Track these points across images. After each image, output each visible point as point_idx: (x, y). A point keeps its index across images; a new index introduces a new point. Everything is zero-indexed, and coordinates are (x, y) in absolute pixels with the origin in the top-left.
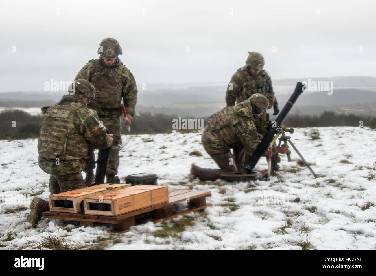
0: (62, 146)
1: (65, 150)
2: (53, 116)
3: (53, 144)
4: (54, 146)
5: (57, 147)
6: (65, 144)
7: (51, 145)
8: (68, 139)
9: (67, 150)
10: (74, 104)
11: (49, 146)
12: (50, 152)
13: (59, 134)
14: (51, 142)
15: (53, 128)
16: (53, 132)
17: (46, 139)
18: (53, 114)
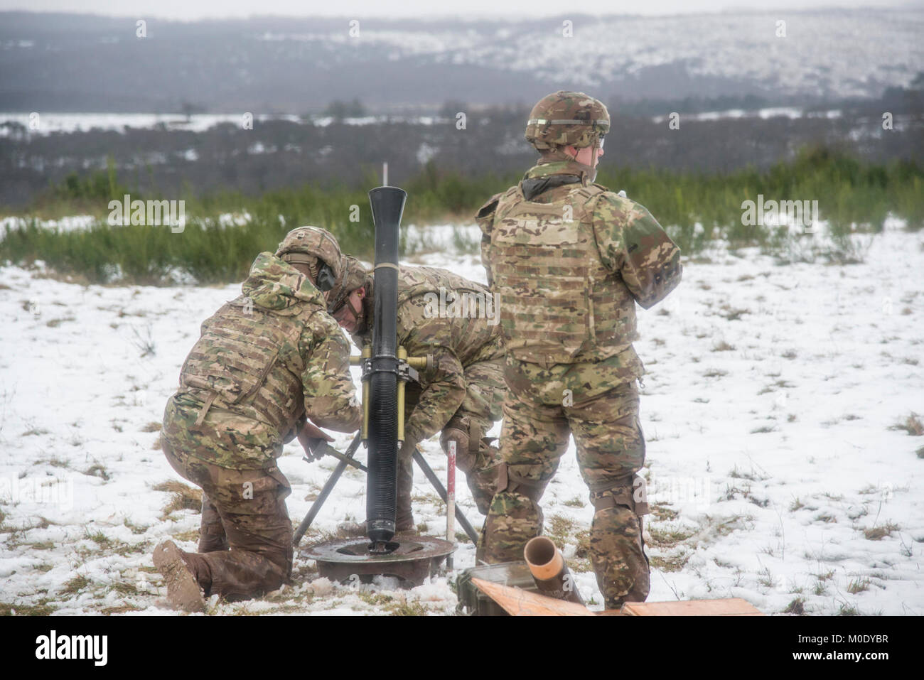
0: (584, 326)
1: (594, 335)
2: (529, 243)
3: (553, 322)
4: (559, 329)
5: (569, 330)
6: (592, 319)
7: (549, 326)
8: (594, 301)
9: (598, 333)
10: (579, 193)
11: (543, 330)
12: (548, 345)
13: (566, 292)
14: (546, 318)
15: (540, 278)
16: (546, 287)
17: (527, 309)
18: (525, 236)
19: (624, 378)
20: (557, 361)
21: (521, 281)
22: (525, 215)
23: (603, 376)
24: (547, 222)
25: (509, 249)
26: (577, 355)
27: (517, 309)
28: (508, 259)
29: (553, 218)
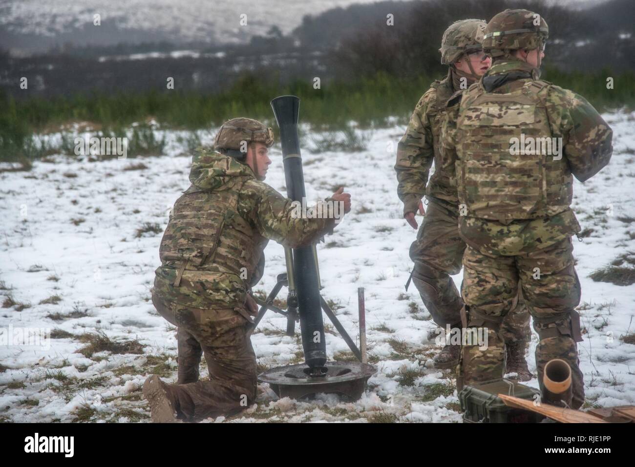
0: (538, 188)
1: (546, 196)
2: (493, 124)
3: (513, 187)
4: (517, 192)
5: (525, 192)
6: (544, 183)
7: (508, 190)
8: (546, 169)
9: (549, 195)
10: (533, 85)
11: (503, 193)
12: (508, 205)
13: (524, 162)
14: (506, 184)
15: (502, 152)
16: (507, 159)
17: (490, 177)
18: (488, 119)
19: (567, 234)
20: (515, 217)
21: (485, 155)
22: (487, 103)
23: (551, 233)
24: (507, 108)
25: (474, 131)
26: (533, 212)
27: (481, 178)
28: (473, 138)
29: (512, 104)
